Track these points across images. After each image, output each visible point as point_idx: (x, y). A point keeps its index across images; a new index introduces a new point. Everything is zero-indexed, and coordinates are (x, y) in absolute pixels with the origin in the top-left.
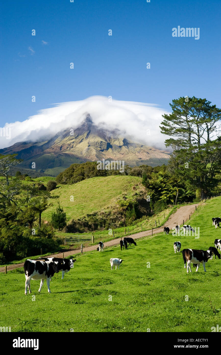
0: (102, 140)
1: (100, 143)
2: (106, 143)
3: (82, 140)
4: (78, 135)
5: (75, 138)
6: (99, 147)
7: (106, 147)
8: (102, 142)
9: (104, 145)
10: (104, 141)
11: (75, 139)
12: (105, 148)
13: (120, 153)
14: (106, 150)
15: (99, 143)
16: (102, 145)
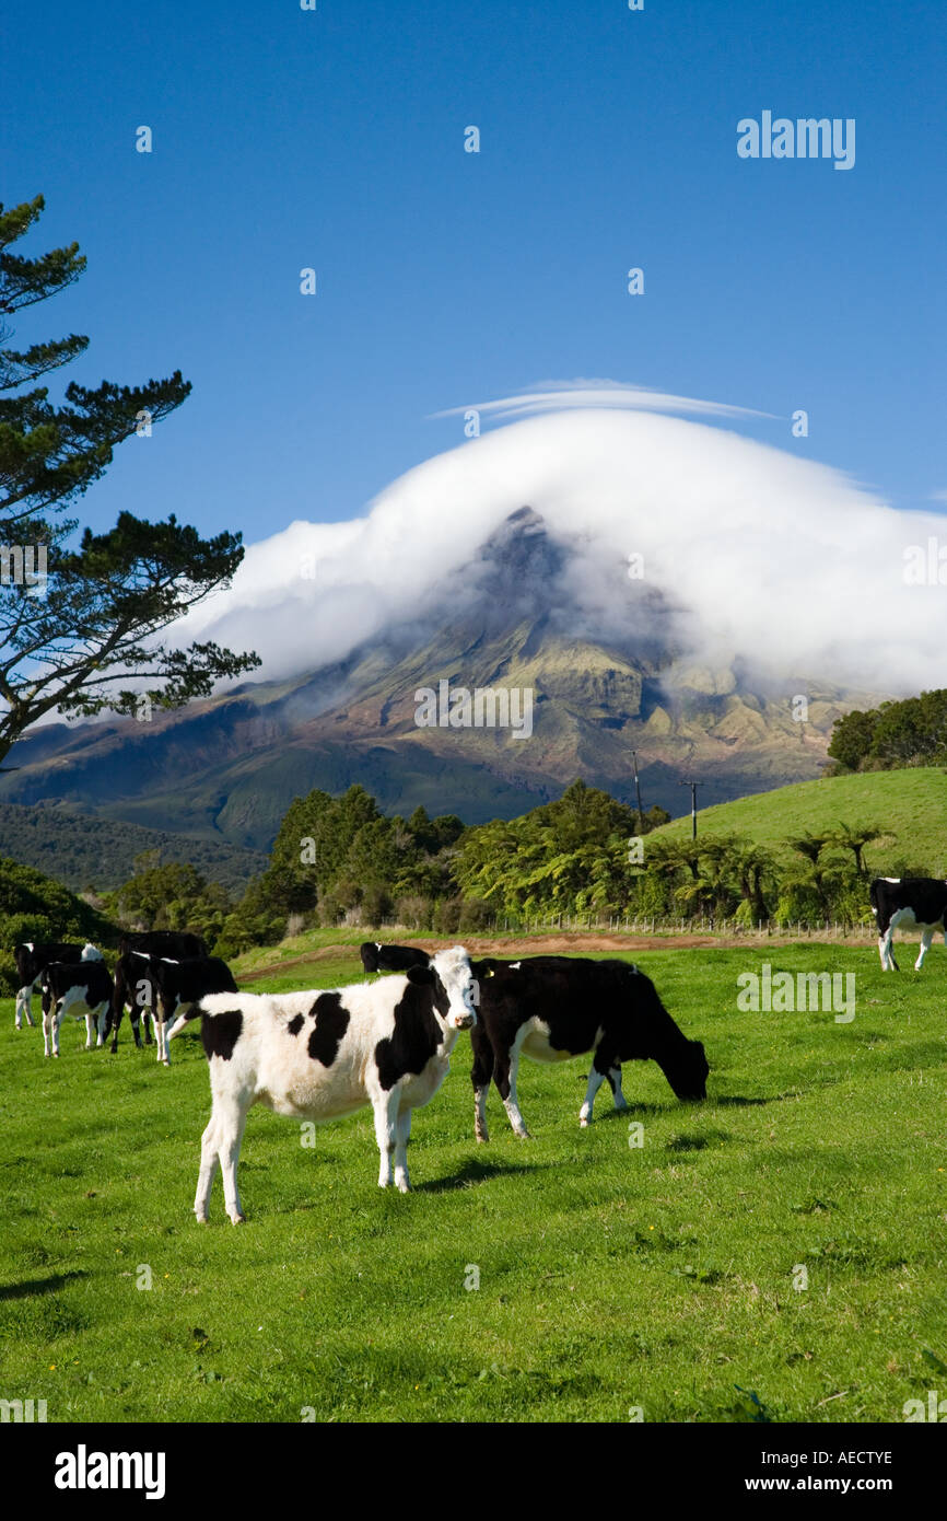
0: (614, 666)
1: (605, 682)
2: (638, 677)
3: (503, 664)
4: (480, 640)
5: (465, 655)
6: (600, 702)
7: (637, 701)
8: (612, 673)
9: (624, 690)
10: (626, 670)
11: (461, 661)
12: (634, 704)
13: (717, 733)
14: (635, 718)
15: (595, 683)
16: (614, 691)
